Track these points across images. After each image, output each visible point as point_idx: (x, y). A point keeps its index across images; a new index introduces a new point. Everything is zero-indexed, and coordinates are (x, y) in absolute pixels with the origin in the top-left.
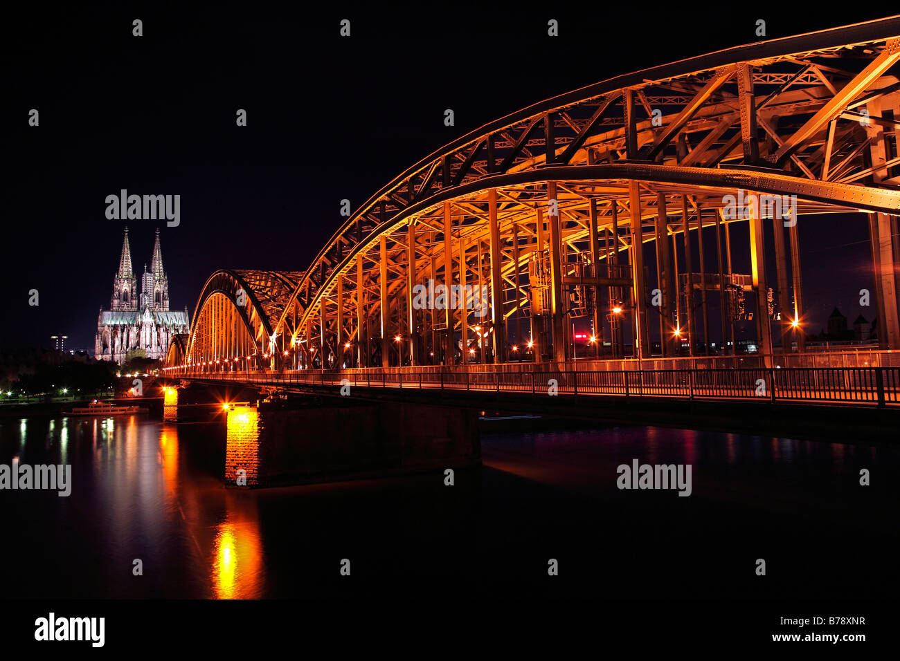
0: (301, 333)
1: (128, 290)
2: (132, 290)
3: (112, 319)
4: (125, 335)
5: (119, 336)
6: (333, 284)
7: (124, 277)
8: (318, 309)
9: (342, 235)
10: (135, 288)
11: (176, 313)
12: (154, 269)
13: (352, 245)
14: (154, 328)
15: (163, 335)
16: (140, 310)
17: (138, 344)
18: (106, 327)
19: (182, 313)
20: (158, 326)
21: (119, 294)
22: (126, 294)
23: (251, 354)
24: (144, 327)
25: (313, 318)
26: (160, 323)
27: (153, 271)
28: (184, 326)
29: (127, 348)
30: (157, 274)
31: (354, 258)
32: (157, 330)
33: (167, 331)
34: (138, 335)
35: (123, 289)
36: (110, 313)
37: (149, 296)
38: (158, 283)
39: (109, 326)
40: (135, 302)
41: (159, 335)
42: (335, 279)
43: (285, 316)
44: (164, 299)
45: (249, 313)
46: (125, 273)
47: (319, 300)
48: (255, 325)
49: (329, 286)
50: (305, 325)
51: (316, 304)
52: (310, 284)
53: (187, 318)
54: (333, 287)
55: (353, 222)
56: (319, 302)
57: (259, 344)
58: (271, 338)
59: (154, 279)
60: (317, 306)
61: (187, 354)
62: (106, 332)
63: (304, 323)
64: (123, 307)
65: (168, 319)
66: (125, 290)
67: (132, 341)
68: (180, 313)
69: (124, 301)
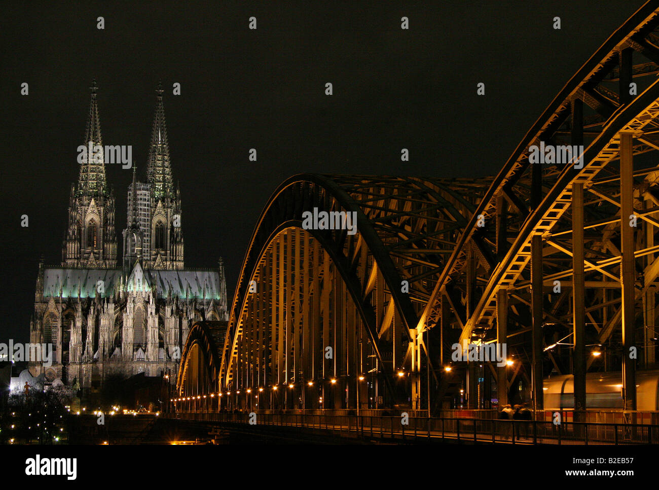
0: (484, 322)
1: (97, 219)
2: (106, 222)
3: (65, 285)
4: (91, 323)
5: (79, 324)
6: (559, 206)
7: (89, 191)
8: (523, 264)
9: (583, 87)
10: (111, 215)
11: (199, 274)
12: (153, 174)
13: (606, 110)
14: (152, 308)
15: (171, 322)
16: (124, 267)
17: (118, 342)
18: (52, 303)
19: (212, 274)
20: (160, 303)
21: (79, 230)
22: (92, 228)
23: (367, 368)
24: (130, 305)
25: (511, 287)
26: (166, 296)
27: (149, 177)
28: (217, 304)
29: (96, 348)
30: (159, 186)
31: (612, 142)
32: (157, 311)
33: (178, 313)
34: (119, 323)
35: (88, 219)
36: (59, 272)
37: (141, 235)
38: (160, 204)
39: (57, 301)
40: (111, 247)
41: (161, 322)
42: (564, 192)
43: (446, 282)
44: (174, 242)
45: (361, 274)
46: (92, 183)
47: (526, 244)
48: (376, 301)
49: (551, 209)
50: (493, 303)
51: (520, 252)
52: (505, 204)
53: (224, 285)
54: (561, 212)
55: (610, 54)
56: (527, 249)
57: (385, 346)
58: (412, 332)
59: (152, 196)
60: (521, 259)
61: (222, 368)
62: (52, 315)
63: (491, 299)
64: (88, 258)
65: (181, 287)
66: (92, 220)
67: (106, 337)
68: (206, 274)
69: (89, 245)
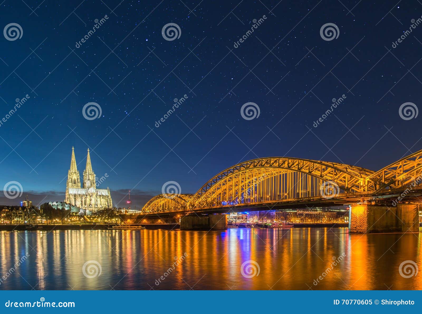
1: (76, 178)
2: (78, 179)
7: (73, 172)
10: (79, 177)
11: (103, 190)
16: (87, 188)
18: (71, 195)
19: (106, 190)
21: (72, 180)
22: (75, 180)
29: (85, 204)
34: (91, 200)
40: (79, 184)
46: (74, 170)
53: (109, 193)
64: (74, 186)
65: (100, 193)
66: (74, 178)
67: (88, 203)
68: (105, 190)
69: (74, 184)
